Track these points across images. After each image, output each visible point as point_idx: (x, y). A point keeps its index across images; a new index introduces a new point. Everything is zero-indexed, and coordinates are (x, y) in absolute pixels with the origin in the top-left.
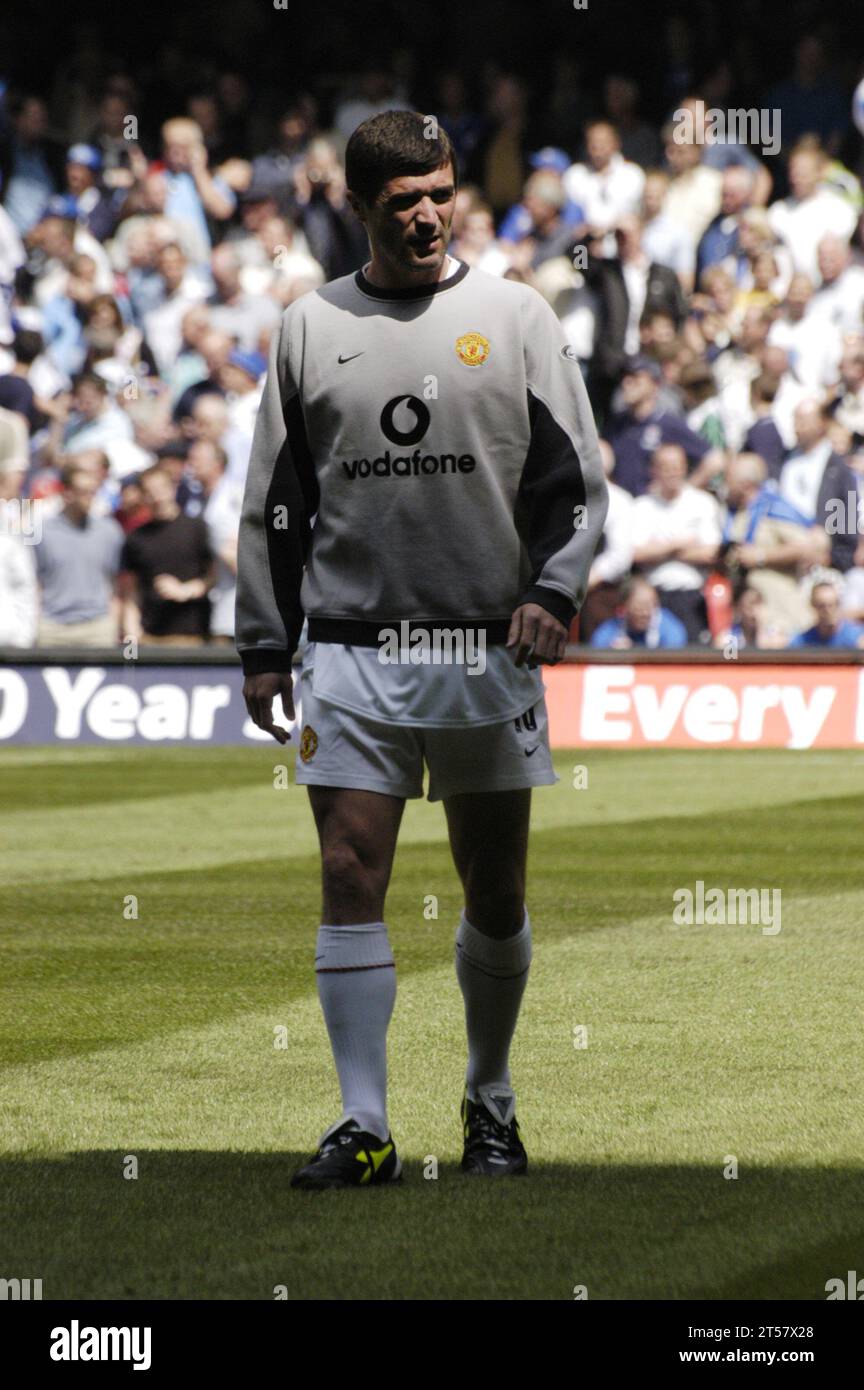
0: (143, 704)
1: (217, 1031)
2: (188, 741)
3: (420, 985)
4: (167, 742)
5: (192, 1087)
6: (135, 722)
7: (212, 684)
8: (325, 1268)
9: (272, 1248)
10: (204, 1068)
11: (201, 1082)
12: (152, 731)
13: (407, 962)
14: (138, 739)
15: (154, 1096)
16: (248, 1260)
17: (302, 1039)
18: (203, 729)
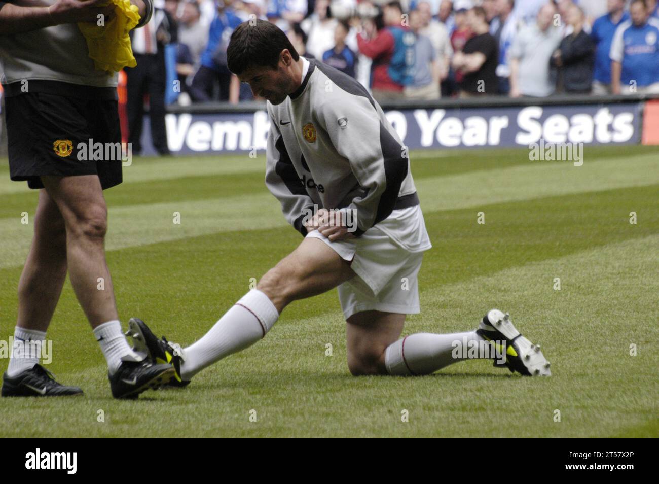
0: (464, 127)
1: (460, 286)
2: (487, 146)
3: (568, 261)
4: (476, 147)
5: (442, 312)
6: (461, 137)
7: (500, 116)
8: (490, 399)
9: (465, 390)
10: (451, 303)
11: (447, 310)
12: (469, 141)
13: (564, 249)
14: (462, 145)
15: (423, 317)
16: (452, 395)
17: (503, 289)
18: (495, 139)
